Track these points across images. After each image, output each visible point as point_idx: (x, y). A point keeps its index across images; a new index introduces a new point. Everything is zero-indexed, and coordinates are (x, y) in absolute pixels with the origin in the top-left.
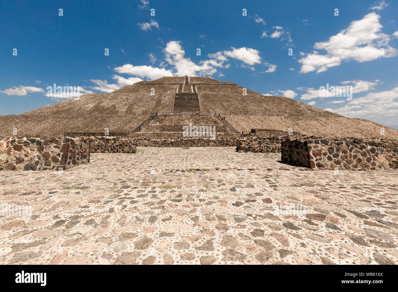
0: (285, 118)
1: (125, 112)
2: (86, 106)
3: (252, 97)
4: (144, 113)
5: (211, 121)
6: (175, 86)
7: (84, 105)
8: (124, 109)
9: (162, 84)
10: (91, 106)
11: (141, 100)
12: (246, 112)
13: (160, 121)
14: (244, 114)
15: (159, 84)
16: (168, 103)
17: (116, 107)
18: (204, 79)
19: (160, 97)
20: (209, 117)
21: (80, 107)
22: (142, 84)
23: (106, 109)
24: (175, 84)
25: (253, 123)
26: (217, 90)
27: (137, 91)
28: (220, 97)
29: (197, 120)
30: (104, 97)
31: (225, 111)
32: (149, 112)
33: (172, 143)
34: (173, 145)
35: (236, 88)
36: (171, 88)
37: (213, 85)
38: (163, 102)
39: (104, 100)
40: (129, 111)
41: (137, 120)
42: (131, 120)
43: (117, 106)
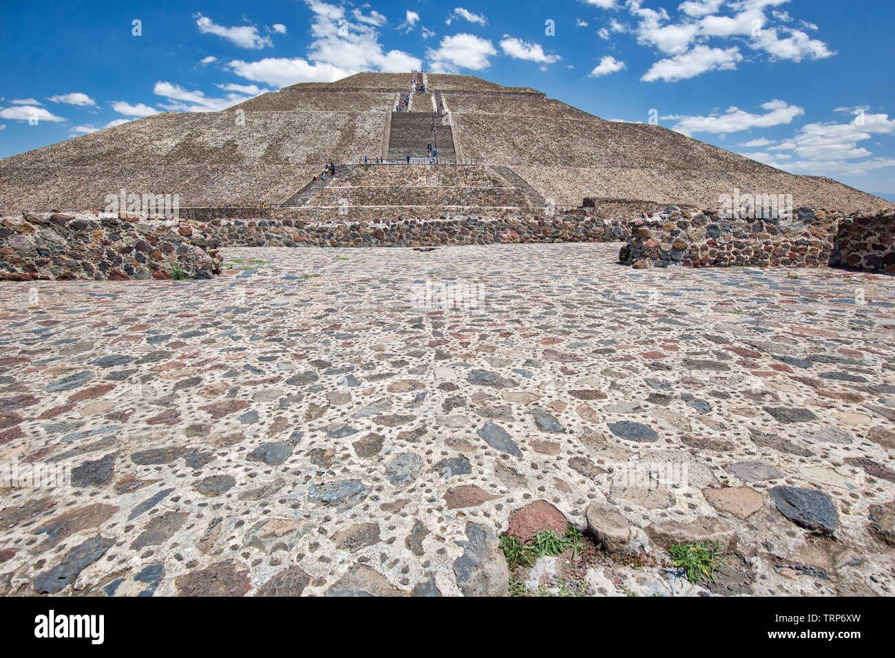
0: (660, 173)
1: (261, 158)
2: (157, 143)
3: (581, 123)
4: (311, 160)
5: (484, 179)
6: (391, 96)
7: (151, 140)
8: (260, 151)
9: (357, 90)
10: (170, 143)
11: (301, 129)
12: (569, 160)
13: (355, 180)
14: (565, 164)
15: (348, 90)
16: (372, 136)
17: (236, 146)
18: (464, 79)
19: (351, 120)
20: (480, 168)
21: (142, 147)
22: (304, 90)
23: (211, 151)
24: (389, 91)
25: (587, 184)
26: (496, 106)
27: (292, 107)
28: (504, 124)
29: (451, 176)
30: (203, 122)
31: (518, 157)
32: (324, 157)
33: (377, 234)
34: (382, 240)
35: (544, 104)
36: (380, 99)
37: (485, 93)
38: (359, 133)
39: (203, 128)
40: (273, 154)
41: (292, 177)
42: (277, 178)
43: (239, 142)
